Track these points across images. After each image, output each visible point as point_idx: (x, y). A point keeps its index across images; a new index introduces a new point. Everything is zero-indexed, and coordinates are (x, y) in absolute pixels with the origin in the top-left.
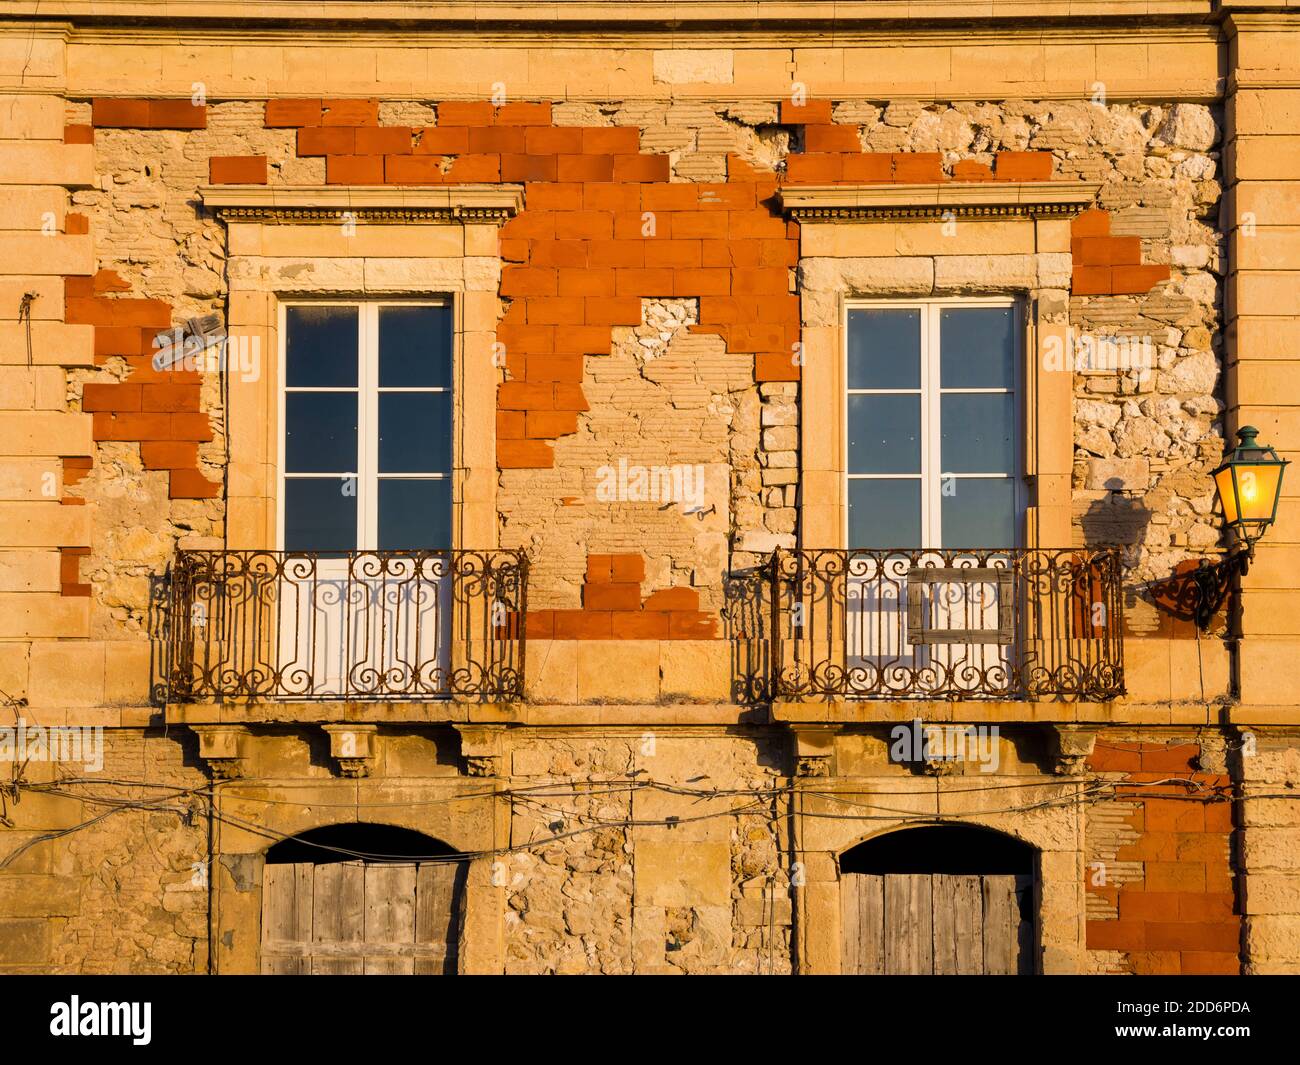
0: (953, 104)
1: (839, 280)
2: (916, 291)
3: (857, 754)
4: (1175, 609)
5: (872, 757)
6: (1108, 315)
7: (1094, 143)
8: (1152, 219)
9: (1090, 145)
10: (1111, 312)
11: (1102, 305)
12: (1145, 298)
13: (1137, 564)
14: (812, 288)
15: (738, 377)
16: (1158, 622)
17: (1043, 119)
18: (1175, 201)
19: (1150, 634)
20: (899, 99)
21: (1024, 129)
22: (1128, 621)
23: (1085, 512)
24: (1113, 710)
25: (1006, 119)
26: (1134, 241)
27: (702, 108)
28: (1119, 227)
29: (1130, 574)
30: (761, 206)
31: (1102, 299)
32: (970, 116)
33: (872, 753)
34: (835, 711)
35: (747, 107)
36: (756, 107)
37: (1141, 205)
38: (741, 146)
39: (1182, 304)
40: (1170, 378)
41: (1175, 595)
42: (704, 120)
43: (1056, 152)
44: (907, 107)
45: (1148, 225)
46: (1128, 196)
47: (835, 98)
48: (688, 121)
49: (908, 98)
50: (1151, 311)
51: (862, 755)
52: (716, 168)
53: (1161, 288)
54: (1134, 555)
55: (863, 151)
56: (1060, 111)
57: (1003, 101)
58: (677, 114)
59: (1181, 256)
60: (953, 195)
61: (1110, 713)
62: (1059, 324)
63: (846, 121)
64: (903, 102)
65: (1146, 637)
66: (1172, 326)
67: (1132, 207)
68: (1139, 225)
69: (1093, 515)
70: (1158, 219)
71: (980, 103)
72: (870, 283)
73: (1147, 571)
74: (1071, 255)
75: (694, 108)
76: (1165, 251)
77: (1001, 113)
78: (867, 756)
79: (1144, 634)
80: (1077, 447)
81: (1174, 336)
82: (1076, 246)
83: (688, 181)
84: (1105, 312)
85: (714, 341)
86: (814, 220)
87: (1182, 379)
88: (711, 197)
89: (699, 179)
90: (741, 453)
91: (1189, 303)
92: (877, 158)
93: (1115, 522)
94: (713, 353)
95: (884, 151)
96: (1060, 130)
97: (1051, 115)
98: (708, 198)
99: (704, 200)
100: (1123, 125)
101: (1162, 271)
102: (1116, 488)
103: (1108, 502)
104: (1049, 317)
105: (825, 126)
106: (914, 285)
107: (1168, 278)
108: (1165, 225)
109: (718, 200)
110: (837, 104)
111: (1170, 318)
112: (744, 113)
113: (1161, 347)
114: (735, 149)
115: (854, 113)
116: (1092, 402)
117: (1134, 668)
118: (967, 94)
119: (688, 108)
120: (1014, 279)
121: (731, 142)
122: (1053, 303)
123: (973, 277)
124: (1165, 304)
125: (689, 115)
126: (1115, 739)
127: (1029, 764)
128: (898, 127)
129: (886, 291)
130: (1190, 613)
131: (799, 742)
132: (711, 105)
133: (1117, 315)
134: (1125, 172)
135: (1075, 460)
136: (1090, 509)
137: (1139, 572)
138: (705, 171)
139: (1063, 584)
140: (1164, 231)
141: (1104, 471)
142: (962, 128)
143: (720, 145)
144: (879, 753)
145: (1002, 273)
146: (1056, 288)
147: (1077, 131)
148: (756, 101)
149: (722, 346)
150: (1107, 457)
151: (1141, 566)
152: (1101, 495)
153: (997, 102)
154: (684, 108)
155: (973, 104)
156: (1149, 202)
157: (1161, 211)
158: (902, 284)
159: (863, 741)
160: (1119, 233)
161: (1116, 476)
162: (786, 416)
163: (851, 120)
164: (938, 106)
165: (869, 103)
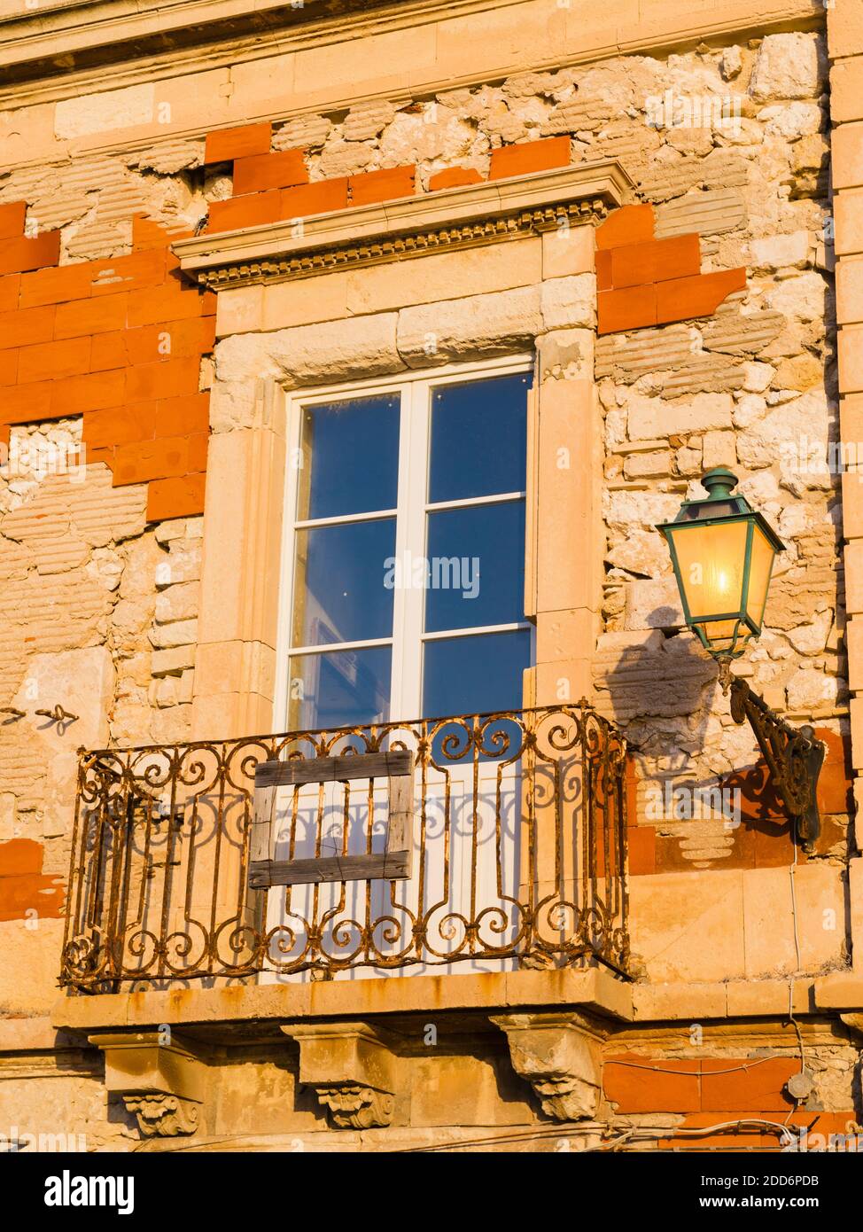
0: (438, 96)
1: (268, 363)
2: (376, 363)
3: (249, 1096)
4: (757, 816)
5: (271, 1101)
6: (653, 356)
7: (636, 114)
8: (719, 204)
9: (633, 118)
10: (657, 351)
11: (643, 344)
12: (712, 324)
13: (701, 746)
14: (227, 378)
15: (124, 519)
16: (731, 841)
17: (564, 95)
18: (754, 174)
19: (718, 863)
20: (361, 103)
21: (537, 111)
22: (682, 844)
23: (612, 667)
24: (566, 979)
25: (511, 103)
26: (689, 243)
27: (106, 163)
28: (668, 225)
29: (691, 764)
30: (172, 277)
31: (643, 334)
32: (462, 109)
33: (270, 1094)
34: (138, 1007)
35: (163, 151)
36: (176, 149)
37: (705, 189)
38: (154, 203)
39: (765, 323)
40: (754, 441)
41: (757, 792)
42: (106, 178)
43: (579, 135)
44: (371, 112)
45: (714, 215)
46: (682, 178)
47: (276, 119)
48: (86, 183)
49: (370, 99)
50: (718, 341)
51: (257, 1097)
52: (120, 237)
53: (732, 305)
54: (697, 731)
55: (312, 180)
56: (588, 78)
57: (505, 80)
58: (76, 177)
59: (764, 252)
60: (407, 215)
61: (561, 988)
62: (572, 378)
63: (290, 145)
64: (367, 106)
65: (711, 868)
66: (756, 360)
67: (690, 193)
68: (698, 217)
69: (626, 670)
70: (728, 203)
71: (475, 88)
72: (308, 359)
73: (718, 756)
74: (595, 276)
75: (100, 165)
76: (743, 250)
77: (504, 97)
78: (264, 1101)
79: (707, 864)
80: (608, 566)
81: (757, 375)
82: (603, 262)
83: (84, 260)
84: (647, 353)
85: (99, 473)
86: (233, 284)
87: (771, 440)
88: (110, 276)
89: (96, 256)
90: (125, 630)
91: (778, 321)
92: (329, 185)
93: (663, 679)
94: (95, 489)
95: (340, 175)
96: (584, 103)
97: (576, 86)
98: (106, 278)
99: (101, 282)
100: (680, 81)
101: (734, 280)
102: (666, 624)
103: (653, 648)
104: (556, 371)
105: (261, 156)
106: (370, 354)
107: (743, 287)
108: (738, 210)
109: (119, 279)
110: (281, 125)
111: (749, 347)
112: (158, 160)
113: (737, 394)
114: (142, 209)
115: (302, 133)
116: (633, 493)
117: (683, 924)
118: (453, 80)
119: (90, 167)
120: (509, 323)
121: (139, 200)
122: (562, 349)
123: (449, 329)
124: (739, 328)
125: (88, 175)
126: (659, 1054)
127: (517, 1104)
128: (361, 141)
129: (335, 370)
130: (782, 821)
131: (106, 1066)
132: (121, 157)
133: (667, 354)
134: (680, 146)
135: (605, 588)
136: (621, 661)
137: (705, 759)
138: (104, 244)
139: (571, 787)
140: (736, 221)
141: (648, 598)
142: (450, 126)
143: (126, 207)
144: (282, 1092)
145: (490, 317)
146: (571, 327)
147: (608, 101)
148: (176, 142)
149: (108, 477)
150: (656, 575)
151: (706, 750)
152: (640, 638)
153: (498, 83)
154: (85, 167)
155: (467, 91)
156: (714, 182)
157: (732, 192)
158: (352, 354)
159: (259, 1073)
160: (669, 233)
161: (666, 605)
162: (187, 568)
163: (296, 144)
164: (421, 104)
165: (324, 116)
